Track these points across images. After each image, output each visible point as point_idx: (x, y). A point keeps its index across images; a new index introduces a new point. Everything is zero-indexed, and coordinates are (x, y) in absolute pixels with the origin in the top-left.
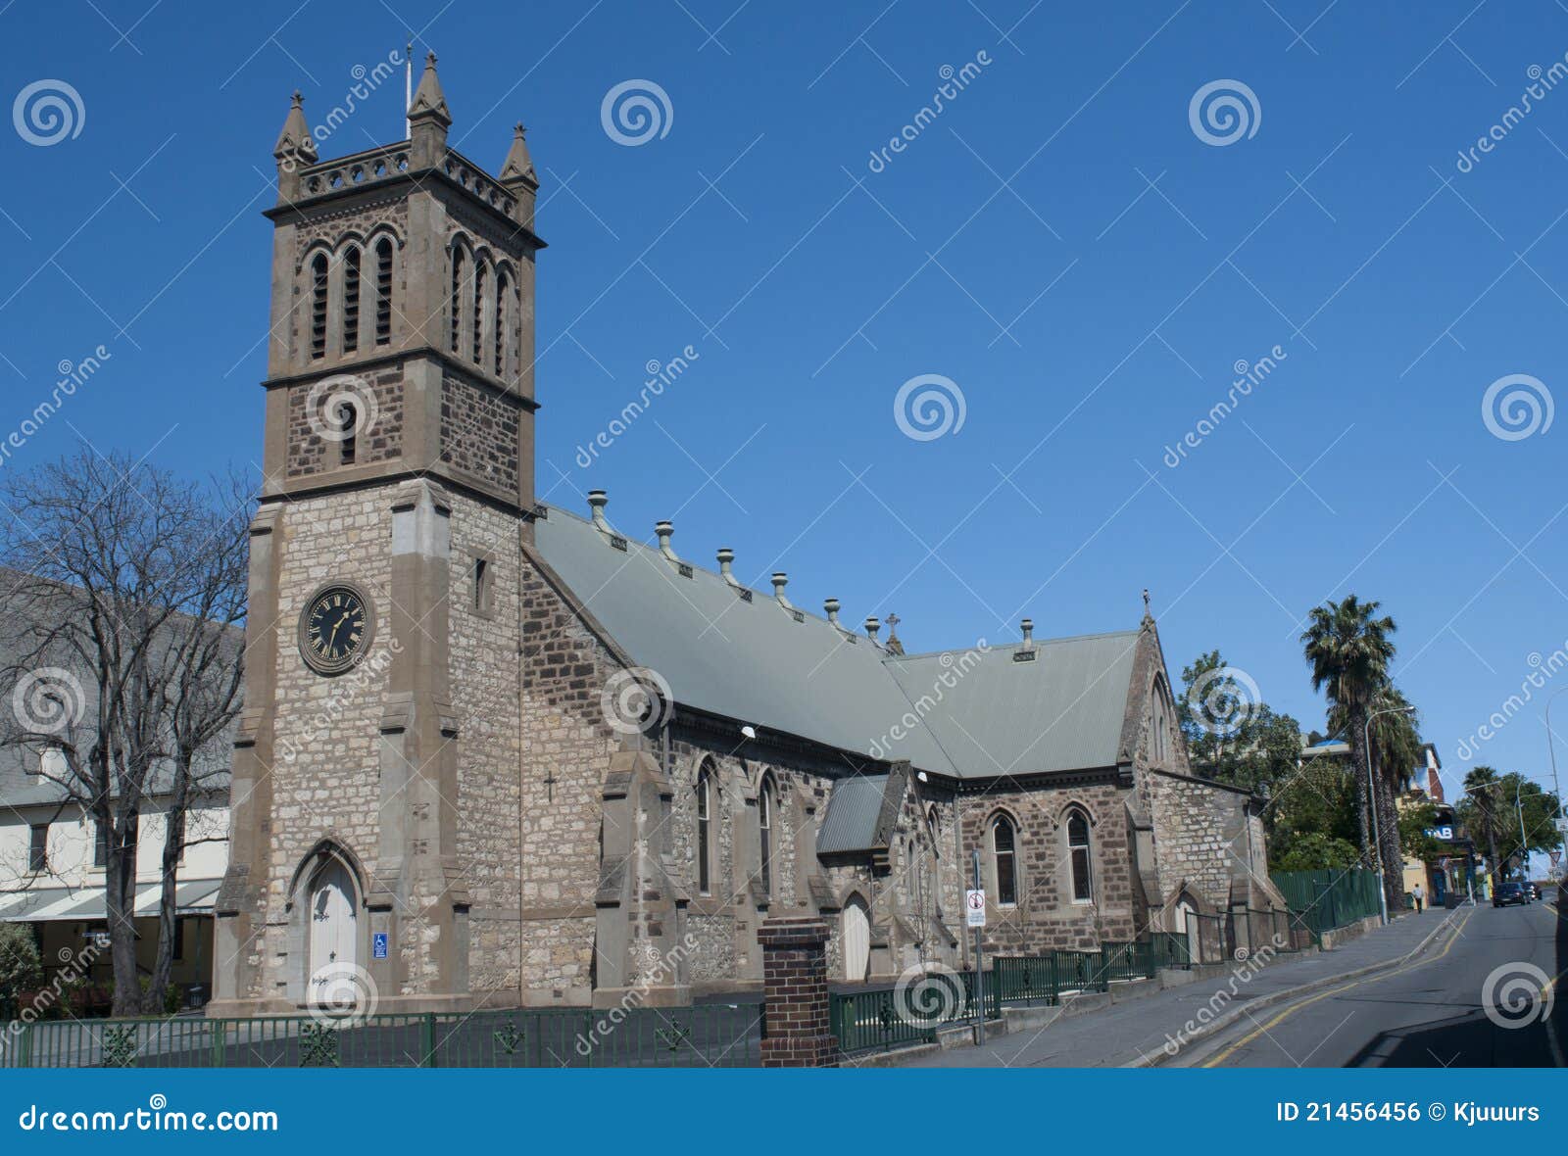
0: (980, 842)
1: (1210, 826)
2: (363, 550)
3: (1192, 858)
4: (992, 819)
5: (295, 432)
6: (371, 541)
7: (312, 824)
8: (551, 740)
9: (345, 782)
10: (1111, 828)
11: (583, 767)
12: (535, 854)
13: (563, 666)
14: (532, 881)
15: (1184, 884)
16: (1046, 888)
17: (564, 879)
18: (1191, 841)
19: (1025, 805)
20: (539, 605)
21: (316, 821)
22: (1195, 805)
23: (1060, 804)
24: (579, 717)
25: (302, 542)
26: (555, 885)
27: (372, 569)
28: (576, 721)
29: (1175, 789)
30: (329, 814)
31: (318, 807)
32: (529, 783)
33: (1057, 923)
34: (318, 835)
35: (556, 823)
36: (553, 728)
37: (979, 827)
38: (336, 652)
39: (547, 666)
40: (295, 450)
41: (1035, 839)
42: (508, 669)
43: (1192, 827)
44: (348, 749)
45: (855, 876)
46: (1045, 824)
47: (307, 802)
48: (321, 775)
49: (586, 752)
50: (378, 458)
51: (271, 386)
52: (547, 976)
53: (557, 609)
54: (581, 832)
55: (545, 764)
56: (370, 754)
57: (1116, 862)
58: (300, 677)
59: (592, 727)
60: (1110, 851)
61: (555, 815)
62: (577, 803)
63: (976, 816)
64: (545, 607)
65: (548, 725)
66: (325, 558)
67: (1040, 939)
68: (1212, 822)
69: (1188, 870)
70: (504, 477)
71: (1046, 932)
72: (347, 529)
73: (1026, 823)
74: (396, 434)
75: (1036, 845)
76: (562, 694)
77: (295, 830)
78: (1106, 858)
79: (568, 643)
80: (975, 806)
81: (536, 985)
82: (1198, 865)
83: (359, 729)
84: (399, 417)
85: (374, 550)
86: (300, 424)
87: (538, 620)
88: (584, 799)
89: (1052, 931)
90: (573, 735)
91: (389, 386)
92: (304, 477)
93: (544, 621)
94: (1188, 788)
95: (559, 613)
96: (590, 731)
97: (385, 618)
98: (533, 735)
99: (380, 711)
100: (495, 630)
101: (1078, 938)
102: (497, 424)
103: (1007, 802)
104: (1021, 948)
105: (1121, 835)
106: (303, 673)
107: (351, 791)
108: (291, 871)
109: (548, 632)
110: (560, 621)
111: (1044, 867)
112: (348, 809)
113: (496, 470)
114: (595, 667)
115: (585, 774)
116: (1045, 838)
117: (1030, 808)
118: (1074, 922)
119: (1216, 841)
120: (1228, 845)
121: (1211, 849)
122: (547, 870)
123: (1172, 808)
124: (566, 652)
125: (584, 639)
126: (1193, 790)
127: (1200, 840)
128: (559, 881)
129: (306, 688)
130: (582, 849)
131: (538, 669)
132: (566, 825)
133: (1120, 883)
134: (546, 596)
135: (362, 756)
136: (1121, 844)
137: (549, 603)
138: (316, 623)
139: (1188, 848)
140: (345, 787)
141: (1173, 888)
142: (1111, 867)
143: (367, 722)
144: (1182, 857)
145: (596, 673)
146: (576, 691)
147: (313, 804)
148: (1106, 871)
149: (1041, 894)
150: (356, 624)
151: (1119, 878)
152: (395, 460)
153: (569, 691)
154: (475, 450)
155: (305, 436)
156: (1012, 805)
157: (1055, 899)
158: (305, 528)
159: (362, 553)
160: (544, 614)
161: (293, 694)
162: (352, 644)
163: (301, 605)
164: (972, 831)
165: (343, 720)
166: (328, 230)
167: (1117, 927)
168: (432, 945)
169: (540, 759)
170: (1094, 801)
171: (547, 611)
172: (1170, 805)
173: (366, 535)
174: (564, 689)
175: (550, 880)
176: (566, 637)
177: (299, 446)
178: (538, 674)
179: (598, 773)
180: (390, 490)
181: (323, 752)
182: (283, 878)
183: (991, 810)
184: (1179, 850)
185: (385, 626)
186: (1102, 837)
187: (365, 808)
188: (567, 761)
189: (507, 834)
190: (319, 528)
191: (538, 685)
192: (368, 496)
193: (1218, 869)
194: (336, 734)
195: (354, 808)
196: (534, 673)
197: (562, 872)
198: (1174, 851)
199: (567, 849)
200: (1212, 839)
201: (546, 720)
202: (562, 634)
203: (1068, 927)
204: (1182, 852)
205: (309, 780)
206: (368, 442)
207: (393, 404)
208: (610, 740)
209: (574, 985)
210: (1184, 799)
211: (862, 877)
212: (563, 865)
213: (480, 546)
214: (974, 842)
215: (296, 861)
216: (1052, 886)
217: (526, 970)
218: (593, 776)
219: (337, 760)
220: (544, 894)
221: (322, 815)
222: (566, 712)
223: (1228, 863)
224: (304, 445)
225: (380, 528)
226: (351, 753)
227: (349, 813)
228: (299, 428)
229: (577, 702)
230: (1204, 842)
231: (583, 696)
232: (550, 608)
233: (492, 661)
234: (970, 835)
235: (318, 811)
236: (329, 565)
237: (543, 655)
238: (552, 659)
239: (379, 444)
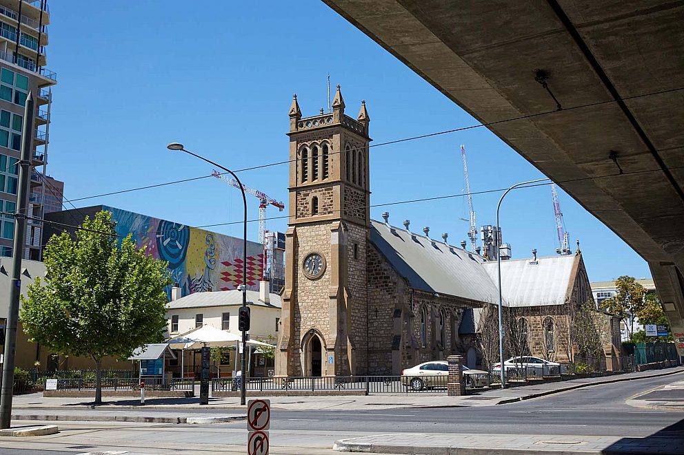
5: (299, 204)
6: (324, 239)
7: (307, 324)
8: (377, 299)
10: (562, 326)
11: (387, 307)
13: (380, 276)
14: (371, 342)
16: (538, 346)
17: (381, 341)
20: (373, 257)
21: (309, 323)
23: (544, 317)
25: (302, 238)
26: (378, 343)
27: (324, 248)
28: (384, 293)
30: (313, 321)
31: (309, 319)
32: (370, 312)
34: (310, 327)
35: (378, 324)
36: (378, 295)
38: (314, 273)
39: (375, 276)
40: (299, 210)
41: (535, 329)
42: (363, 277)
45: (471, 342)
46: (539, 324)
47: (307, 318)
48: (310, 309)
49: (388, 303)
50: (325, 214)
51: (290, 189)
52: (376, 371)
54: (386, 327)
55: (375, 306)
56: (325, 304)
57: (563, 338)
58: (303, 280)
60: (561, 334)
61: (378, 322)
62: (385, 318)
65: (376, 294)
66: (310, 244)
70: (361, 217)
72: (316, 235)
74: (331, 206)
75: (535, 331)
76: (380, 285)
77: (302, 325)
78: (560, 337)
79: (382, 269)
83: (322, 296)
84: (332, 201)
85: (325, 242)
86: (301, 201)
87: (372, 261)
88: (387, 317)
90: (384, 297)
91: (328, 191)
92: (301, 218)
93: (374, 262)
95: (379, 259)
96: (389, 296)
98: (371, 297)
99: (328, 291)
100: (360, 265)
102: (359, 200)
103: (525, 316)
105: (565, 329)
106: (304, 278)
108: (302, 338)
109: (375, 265)
110: (379, 262)
111: (538, 339)
112: (318, 319)
113: (359, 215)
114: (391, 277)
115: (387, 309)
116: (538, 329)
117: (533, 318)
120: (605, 333)
122: (376, 338)
124: (381, 272)
125: (387, 268)
129: (306, 283)
130: (386, 332)
131: (372, 277)
132: (382, 325)
134: (375, 254)
135: (323, 304)
136: (566, 332)
137: (376, 256)
138: (308, 264)
140: (318, 313)
142: (562, 340)
143: (324, 294)
145: (391, 279)
146: (384, 284)
148: (560, 341)
149: (537, 348)
150: (320, 264)
151: (564, 344)
152: (331, 214)
154: (353, 210)
155: (302, 205)
156: (527, 317)
157: (542, 350)
158: (303, 234)
159: (321, 243)
160: (374, 260)
161: (302, 285)
166: (307, 141)
167: (563, 361)
169: (373, 304)
170: (556, 316)
173: (322, 237)
174: (381, 283)
175: (377, 341)
177: (300, 208)
179: (391, 309)
180: (330, 224)
182: (299, 340)
183: (520, 318)
185: (330, 265)
186: (558, 329)
188: (382, 305)
189: (363, 327)
191: (372, 281)
192: (322, 227)
195: (320, 319)
197: (381, 339)
199: (382, 332)
201: (375, 292)
202: (380, 266)
205: (307, 311)
206: (322, 209)
207: (330, 197)
208: (395, 299)
211: (473, 342)
212: (381, 337)
213: (355, 240)
216: (540, 345)
217: (370, 369)
219: (315, 305)
220: (375, 346)
221: (311, 321)
222: (381, 290)
223: (605, 339)
224: (302, 208)
225: (328, 235)
226: (319, 303)
227: (319, 321)
229: (385, 287)
231: (387, 285)
232: (376, 258)
233: (359, 275)
236: (311, 246)
237: (374, 272)
238: (377, 274)
239: (326, 209)
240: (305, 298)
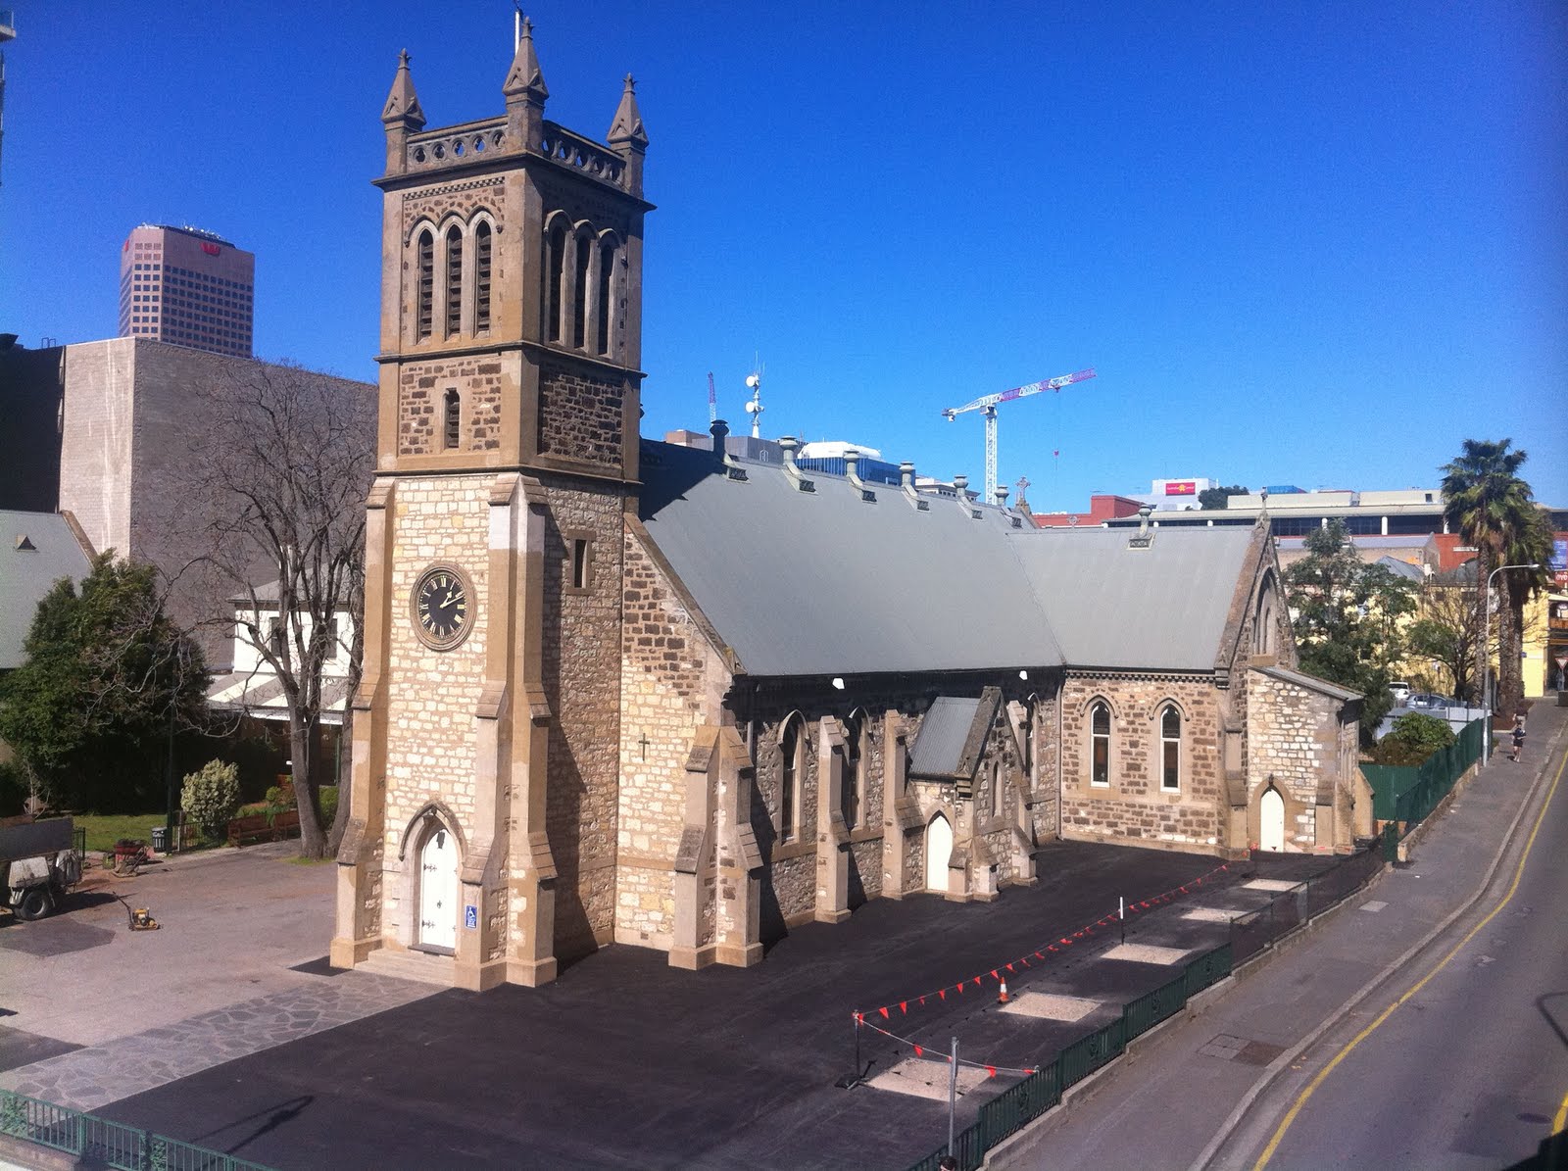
0: (1079, 723)
1: (1303, 727)
2: (466, 536)
3: (1281, 754)
4: (1092, 704)
5: (405, 410)
6: (473, 528)
7: (421, 786)
8: (645, 705)
9: (450, 753)
10: (1203, 726)
11: (672, 734)
12: (630, 807)
13: (658, 637)
14: (626, 831)
15: (1272, 778)
16: (1137, 773)
17: (654, 833)
18: (1282, 739)
19: (1124, 695)
20: (639, 575)
21: (424, 785)
22: (1290, 705)
23: (1156, 699)
24: (670, 687)
25: (412, 520)
26: (645, 839)
27: (473, 556)
28: (668, 690)
29: (1272, 688)
30: (435, 780)
31: (426, 772)
32: (626, 741)
33: (1145, 807)
34: (427, 797)
35: (648, 781)
36: (648, 694)
37: (1079, 710)
38: (442, 630)
39: (644, 635)
40: (407, 428)
41: (1131, 727)
42: (608, 638)
43: (1283, 726)
44: (452, 723)
45: (940, 797)
46: (1141, 715)
47: (417, 766)
48: (430, 743)
49: (676, 721)
50: (478, 447)
51: (383, 361)
52: (637, 918)
53: (654, 582)
54: (669, 793)
55: (641, 726)
56: (470, 731)
57: (1205, 758)
58: (411, 649)
59: (681, 699)
60: (1200, 747)
61: (647, 774)
62: (666, 767)
63: (1078, 699)
64: (644, 579)
65: (644, 690)
66: (434, 539)
67: (1128, 819)
68: (1305, 724)
69: (1277, 765)
70: (606, 452)
71: (1134, 813)
72: (453, 514)
73: (1123, 711)
74: (495, 426)
75: (1130, 733)
76: (657, 663)
77: (407, 789)
78: (1196, 753)
79: (662, 616)
80: (1076, 690)
81: (627, 924)
82: (1287, 762)
83: (462, 706)
84: (497, 409)
85: (475, 538)
86: (410, 403)
87: (636, 590)
88: (672, 764)
89: (1140, 814)
90: (666, 702)
91: (489, 376)
92: (413, 456)
93: (642, 592)
94: (1285, 688)
95: (656, 586)
96: (679, 702)
97: (485, 604)
98: (630, 697)
99: (479, 692)
100: (595, 604)
101: (1163, 823)
102: (601, 402)
103: (1107, 690)
104: (1111, 825)
105: (1212, 734)
106: (414, 645)
107: (454, 763)
108: (404, 826)
109: (646, 602)
110: (656, 594)
111: (1137, 754)
112: (451, 778)
113: (598, 448)
114: (686, 643)
115: (674, 741)
116: (1140, 728)
117: (1128, 698)
118: (1161, 808)
119: (1306, 742)
120: (1318, 746)
121: (1301, 749)
122: (638, 822)
123: (1267, 706)
124: (660, 624)
125: (678, 614)
126: (1289, 691)
127: (1291, 739)
128: (650, 834)
129: (416, 660)
130: (668, 809)
131: (636, 636)
132: (655, 785)
133: (1208, 778)
134: (645, 568)
135: (463, 732)
136: (1212, 743)
137: (647, 576)
138: (425, 600)
139: (1278, 745)
140: (450, 757)
141: (1260, 780)
142: (1200, 762)
143: (469, 700)
144: (1272, 753)
145: (686, 649)
146: (669, 662)
147: (421, 768)
148: (1195, 765)
149: (1132, 779)
150: (460, 607)
151: (1207, 774)
152: (493, 452)
153: (663, 662)
154: (576, 433)
155: (415, 416)
156: (1111, 693)
157: (1145, 785)
158: (416, 507)
159: (464, 539)
160: (642, 585)
161: (406, 664)
162: (456, 625)
163: (413, 581)
164: (1072, 713)
165: (448, 695)
166: (432, 206)
167: (1200, 818)
168: (520, 915)
169: (636, 720)
170: (1189, 700)
171: (646, 582)
172: (1265, 702)
173: (469, 523)
174: (659, 658)
175: (642, 832)
176: (661, 610)
177: (410, 425)
178: (636, 641)
179: (685, 742)
180: (490, 482)
181: (431, 722)
182: (397, 830)
183: (1092, 696)
184: (1270, 746)
185: (484, 613)
186: (1194, 733)
187: (465, 780)
188: (658, 727)
189: (602, 790)
190: (428, 509)
191: (637, 651)
192: (470, 483)
193: (1306, 768)
194: (442, 707)
195: (456, 778)
196: (632, 639)
197: (651, 828)
198: (1265, 746)
199: (656, 807)
200: (1303, 739)
201: (642, 685)
202: (658, 607)
203: (1154, 812)
204: (1273, 748)
205: (419, 746)
206: (469, 430)
207: (492, 395)
208: (696, 713)
209: (658, 931)
210: (1279, 699)
211: (946, 799)
212: (651, 820)
213: (579, 528)
214: (1073, 724)
215: (409, 818)
216: (1142, 772)
217: (618, 910)
218: (681, 744)
219: (443, 732)
220: (636, 845)
221: (429, 779)
222: (659, 680)
223: (1316, 764)
224: (414, 425)
225: (481, 518)
226: (454, 727)
227: (453, 782)
228: (409, 407)
229: (669, 673)
230: (1294, 742)
231: (675, 668)
232: (648, 580)
233: (591, 633)
234: (1070, 716)
235: (425, 775)
236: (437, 547)
237: (641, 624)
238: (650, 630)
239: (480, 433)
240: (418, 706)
